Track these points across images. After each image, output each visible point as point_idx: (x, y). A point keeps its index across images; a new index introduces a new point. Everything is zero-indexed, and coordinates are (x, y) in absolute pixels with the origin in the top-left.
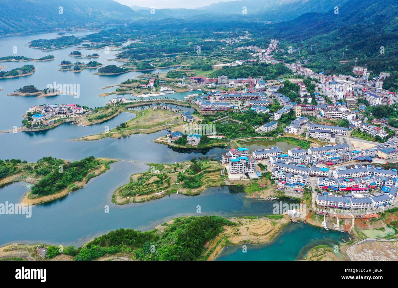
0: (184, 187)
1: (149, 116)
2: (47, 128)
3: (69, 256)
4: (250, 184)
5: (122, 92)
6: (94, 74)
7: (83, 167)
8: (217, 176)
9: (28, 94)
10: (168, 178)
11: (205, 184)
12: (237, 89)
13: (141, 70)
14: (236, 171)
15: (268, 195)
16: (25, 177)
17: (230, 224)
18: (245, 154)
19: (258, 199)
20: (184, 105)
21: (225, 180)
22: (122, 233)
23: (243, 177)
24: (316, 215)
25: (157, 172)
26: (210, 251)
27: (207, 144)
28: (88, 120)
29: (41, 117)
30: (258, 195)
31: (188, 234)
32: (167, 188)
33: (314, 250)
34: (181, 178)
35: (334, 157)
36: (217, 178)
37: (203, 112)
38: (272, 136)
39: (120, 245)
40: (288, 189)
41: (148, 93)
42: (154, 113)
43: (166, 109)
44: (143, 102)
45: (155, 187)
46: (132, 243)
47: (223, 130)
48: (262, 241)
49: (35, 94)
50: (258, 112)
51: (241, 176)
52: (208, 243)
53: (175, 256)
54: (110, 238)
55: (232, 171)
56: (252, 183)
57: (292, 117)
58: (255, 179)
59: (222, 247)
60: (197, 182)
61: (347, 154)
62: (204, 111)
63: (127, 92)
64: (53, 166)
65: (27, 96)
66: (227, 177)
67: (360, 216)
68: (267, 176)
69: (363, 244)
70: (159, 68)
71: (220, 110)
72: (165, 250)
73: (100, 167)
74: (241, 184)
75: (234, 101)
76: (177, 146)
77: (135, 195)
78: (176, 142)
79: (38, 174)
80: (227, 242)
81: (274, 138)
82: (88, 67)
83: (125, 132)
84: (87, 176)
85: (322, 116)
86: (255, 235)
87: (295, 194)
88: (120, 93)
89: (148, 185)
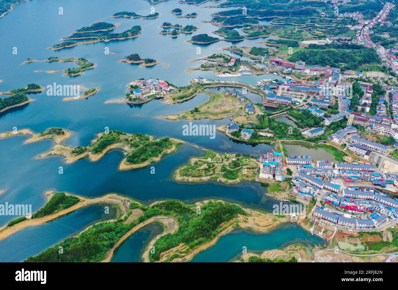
0: (224, 177)
1: (220, 103)
2: (142, 102)
3: (142, 211)
4: (274, 184)
5: (206, 68)
6: (187, 42)
7: (160, 146)
8: (251, 172)
9: (133, 62)
10: (214, 167)
11: (240, 177)
12: (310, 78)
13: (229, 40)
14: (266, 172)
15: (283, 197)
16: (124, 146)
17: (244, 214)
18: (278, 159)
19: (274, 198)
20: (254, 91)
21: (256, 177)
22: (173, 204)
23: (270, 178)
24: (309, 222)
25: (209, 160)
26: (223, 229)
27: (256, 140)
28: (172, 99)
29: (139, 93)
30: (275, 195)
31: (211, 215)
32: (212, 175)
33: (294, 246)
34: (224, 169)
35: (355, 175)
36: (250, 175)
37: (267, 104)
38: (314, 141)
39: (171, 211)
40: (300, 195)
41: (227, 72)
42: (225, 99)
43: (236, 96)
44: (219, 84)
45: (203, 173)
46: (178, 211)
47: (274, 129)
48: (261, 230)
49: (138, 62)
50: (314, 114)
51: (269, 176)
52: (223, 223)
53: (198, 227)
54: (166, 205)
55: (263, 171)
56: (276, 183)
57: (343, 125)
58: (279, 182)
59: (233, 228)
60: (234, 175)
61: (367, 176)
62: (268, 102)
63: (210, 69)
64: (141, 142)
65: (132, 64)
66: (258, 175)
67: (341, 231)
68: (289, 181)
69: (330, 252)
70: (248, 38)
71: (282, 104)
72: (194, 222)
73: (172, 148)
74: (267, 183)
75: (300, 94)
76: (233, 137)
77: (189, 176)
78: (232, 134)
79: (132, 146)
80: (238, 225)
81: (315, 144)
82: (185, 31)
83: (197, 116)
84: (162, 153)
85: (372, 128)
86: (257, 225)
87: (304, 201)
88: (204, 69)
89: (199, 170)
